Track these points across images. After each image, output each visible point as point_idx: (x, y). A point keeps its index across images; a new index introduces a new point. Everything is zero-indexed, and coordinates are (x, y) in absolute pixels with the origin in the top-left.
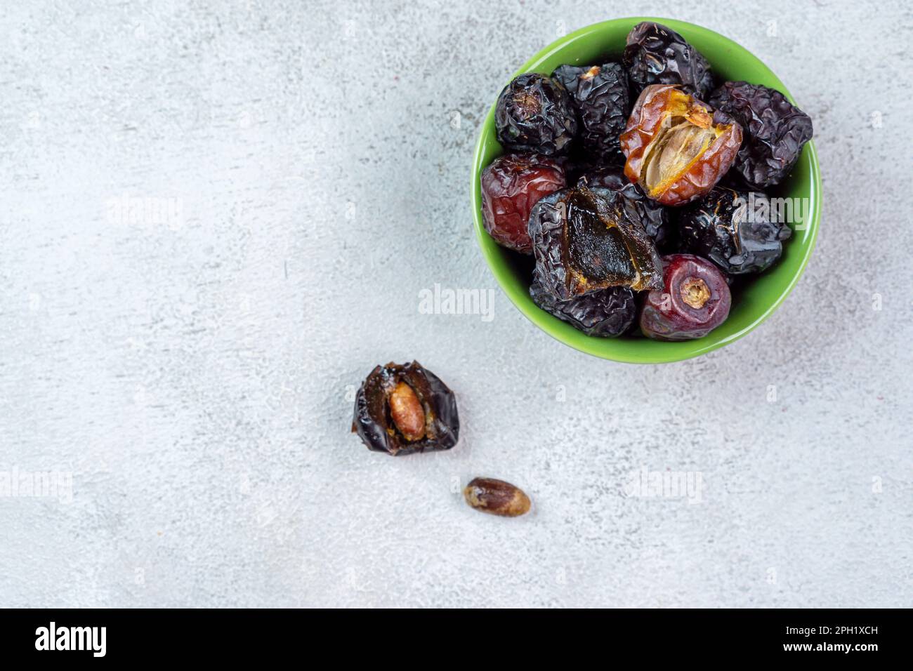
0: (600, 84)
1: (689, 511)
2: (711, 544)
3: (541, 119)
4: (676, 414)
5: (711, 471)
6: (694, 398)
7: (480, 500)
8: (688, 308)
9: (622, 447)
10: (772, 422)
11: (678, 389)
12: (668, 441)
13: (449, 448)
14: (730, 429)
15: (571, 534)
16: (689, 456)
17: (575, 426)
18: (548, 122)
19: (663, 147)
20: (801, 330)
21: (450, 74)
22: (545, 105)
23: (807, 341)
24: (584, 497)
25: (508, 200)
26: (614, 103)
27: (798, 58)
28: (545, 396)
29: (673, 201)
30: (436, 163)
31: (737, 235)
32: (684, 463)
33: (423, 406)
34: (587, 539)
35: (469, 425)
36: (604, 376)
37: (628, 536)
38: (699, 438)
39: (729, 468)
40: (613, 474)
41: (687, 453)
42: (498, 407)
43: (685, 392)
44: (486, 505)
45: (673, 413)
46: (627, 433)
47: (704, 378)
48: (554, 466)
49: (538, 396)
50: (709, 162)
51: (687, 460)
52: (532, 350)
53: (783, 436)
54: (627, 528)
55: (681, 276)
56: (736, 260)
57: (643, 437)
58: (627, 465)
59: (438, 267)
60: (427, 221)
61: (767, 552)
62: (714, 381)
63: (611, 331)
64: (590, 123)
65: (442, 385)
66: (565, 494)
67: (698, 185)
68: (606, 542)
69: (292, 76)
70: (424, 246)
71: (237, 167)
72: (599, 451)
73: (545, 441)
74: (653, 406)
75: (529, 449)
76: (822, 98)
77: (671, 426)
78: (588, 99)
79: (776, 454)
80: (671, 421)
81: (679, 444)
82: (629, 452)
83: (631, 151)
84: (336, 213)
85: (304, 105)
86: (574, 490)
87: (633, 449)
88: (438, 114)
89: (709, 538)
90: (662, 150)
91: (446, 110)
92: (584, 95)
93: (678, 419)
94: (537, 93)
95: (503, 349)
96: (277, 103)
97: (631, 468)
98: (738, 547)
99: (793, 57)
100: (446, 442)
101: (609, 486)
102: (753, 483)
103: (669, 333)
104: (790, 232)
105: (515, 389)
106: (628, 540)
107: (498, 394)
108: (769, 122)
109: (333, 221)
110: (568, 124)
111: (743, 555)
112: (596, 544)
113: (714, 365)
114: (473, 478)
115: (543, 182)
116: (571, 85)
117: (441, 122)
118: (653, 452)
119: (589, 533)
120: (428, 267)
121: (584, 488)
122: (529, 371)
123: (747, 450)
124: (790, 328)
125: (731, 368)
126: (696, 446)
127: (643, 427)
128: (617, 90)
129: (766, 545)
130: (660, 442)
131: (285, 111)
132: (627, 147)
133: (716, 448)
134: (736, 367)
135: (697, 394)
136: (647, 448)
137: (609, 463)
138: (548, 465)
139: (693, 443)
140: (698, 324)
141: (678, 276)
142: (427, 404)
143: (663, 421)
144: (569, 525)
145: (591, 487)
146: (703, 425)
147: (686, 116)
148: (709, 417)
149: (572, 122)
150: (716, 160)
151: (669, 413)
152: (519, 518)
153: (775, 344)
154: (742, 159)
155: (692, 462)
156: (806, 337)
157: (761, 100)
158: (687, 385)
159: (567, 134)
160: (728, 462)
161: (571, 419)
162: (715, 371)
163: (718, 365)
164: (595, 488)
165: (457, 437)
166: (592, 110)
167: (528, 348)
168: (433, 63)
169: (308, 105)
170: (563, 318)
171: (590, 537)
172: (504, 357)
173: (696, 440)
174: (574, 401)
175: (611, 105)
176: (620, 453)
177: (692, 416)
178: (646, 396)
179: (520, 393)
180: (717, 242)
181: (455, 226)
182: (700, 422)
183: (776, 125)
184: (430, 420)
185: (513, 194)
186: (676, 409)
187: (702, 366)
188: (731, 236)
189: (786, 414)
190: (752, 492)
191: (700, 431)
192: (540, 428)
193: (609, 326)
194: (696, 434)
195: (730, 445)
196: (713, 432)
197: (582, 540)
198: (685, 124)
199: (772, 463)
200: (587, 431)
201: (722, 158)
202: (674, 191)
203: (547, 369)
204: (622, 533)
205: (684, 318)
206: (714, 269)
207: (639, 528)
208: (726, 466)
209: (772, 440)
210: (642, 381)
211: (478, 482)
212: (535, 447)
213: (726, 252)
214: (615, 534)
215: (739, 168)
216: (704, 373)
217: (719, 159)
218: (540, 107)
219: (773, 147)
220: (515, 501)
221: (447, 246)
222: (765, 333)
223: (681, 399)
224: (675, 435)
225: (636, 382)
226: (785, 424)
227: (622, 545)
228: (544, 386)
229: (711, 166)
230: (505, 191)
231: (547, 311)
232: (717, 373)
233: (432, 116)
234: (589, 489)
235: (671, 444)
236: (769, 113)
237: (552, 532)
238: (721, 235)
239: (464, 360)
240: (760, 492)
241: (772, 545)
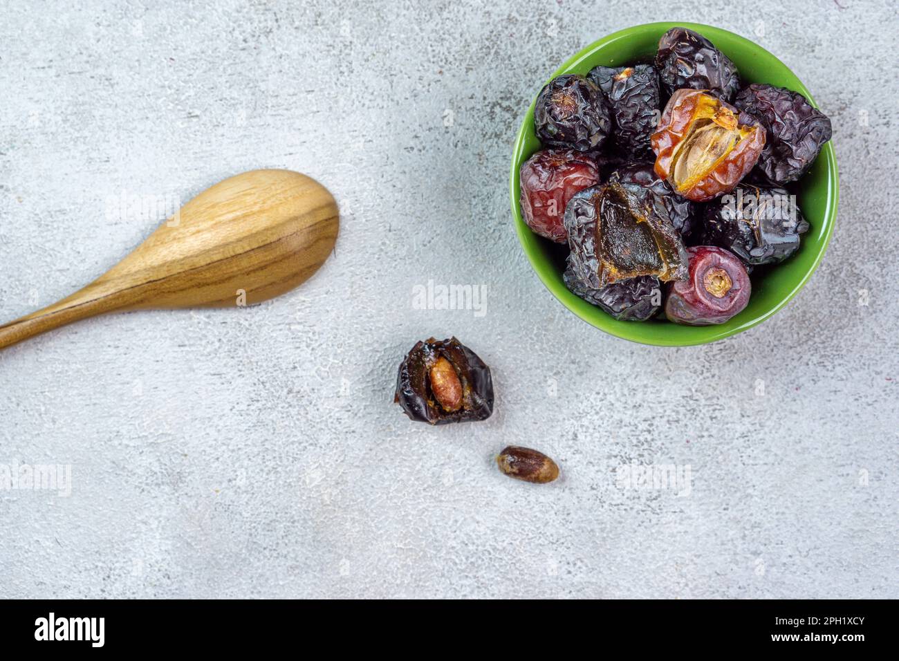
0: (633, 84)
1: (706, 481)
2: (726, 512)
3: (578, 119)
4: (696, 391)
5: (728, 444)
6: (713, 376)
7: (512, 467)
8: (711, 296)
9: (645, 420)
10: (786, 400)
11: (699, 368)
12: (689, 416)
13: (484, 419)
14: (746, 406)
15: (596, 500)
16: (707, 430)
17: (602, 400)
18: (584, 122)
19: (690, 146)
20: (815, 315)
21: (491, 69)
22: (582, 105)
23: (821, 324)
24: (608, 466)
25: (545, 194)
26: (646, 104)
27: (819, 58)
28: (574, 372)
29: (699, 197)
30: (476, 153)
31: (758, 229)
32: (703, 436)
33: (461, 380)
34: (611, 504)
35: (502, 397)
36: (629, 355)
37: (648, 503)
38: (717, 413)
39: (745, 442)
40: (636, 446)
41: (705, 427)
42: (530, 381)
43: (705, 370)
44: (517, 472)
45: (693, 390)
46: (651, 408)
47: (723, 357)
48: (581, 437)
49: (568, 372)
50: (734, 162)
51: (705, 434)
52: (563, 329)
53: (796, 413)
54: (648, 495)
55: (705, 267)
56: (756, 253)
57: (665, 411)
58: (649, 437)
59: (476, 250)
60: (466, 206)
61: (778, 520)
62: (732, 361)
63: (638, 316)
64: (623, 122)
65: (479, 361)
66: (591, 463)
67: (723, 183)
68: (628, 508)
69: (344, 69)
70: (463, 231)
71: (291, 154)
72: (623, 424)
73: (573, 414)
74: (675, 383)
75: (558, 421)
76: (841, 96)
77: (691, 402)
78: (622, 99)
79: (789, 429)
80: (691, 397)
81: (698, 418)
82: (651, 425)
83: (661, 151)
84: (382, 198)
85: (354, 96)
86: (599, 459)
87: (655, 423)
88: (479, 107)
89: (724, 506)
90: (690, 148)
91: (486, 102)
92: (617, 95)
93: (698, 396)
94: (574, 94)
95: (535, 328)
96: (329, 94)
97: (653, 440)
98: (751, 515)
99: (815, 57)
100: (481, 413)
101: (631, 456)
102: (767, 456)
103: (693, 319)
104: (807, 226)
105: (546, 365)
106: (649, 506)
107: (529, 369)
108: (791, 124)
109: (379, 205)
110: (602, 123)
111: (755, 522)
112: (618, 509)
113: (733, 346)
114: (505, 447)
115: (579, 178)
116: (605, 86)
117: (481, 114)
118: (673, 426)
119: (613, 499)
120: (467, 249)
121: (609, 457)
122: (559, 349)
123: (761, 425)
124: (804, 312)
125: (748, 349)
126: (714, 421)
127: (665, 402)
128: (649, 91)
129: (777, 513)
130: (681, 416)
131: (337, 102)
132: (657, 146)
133: (733, 423)
134: (753, 348)
135: (717, 372)
136: (668, 421)
137: (632, 435)
138: (576, 436)
139: (712, 418)
140: (722, 312)
141: (702, 267)
142: (464, 378)
143: (683, 397)
144: (595, 492)
145: (616, 457)
146: (722, 401)
147: (713, 118)
148: (727, 394)
149: (606, 121)
150: (740, 160)
151: (690, 390)
152: (548, 484)
153: (791, 326)
154: (764, 158)
155: (710, 436)
156: (820, 321)
157: (784, 102)
158: (707, 364)
159: (601, 132)
160: (743, 436)
161: (598, 393)
162: (734, 351)
163: (736, 346)
164: (619, 457)
165: (491, 410)
166: (624, 109)
167: (559, 327)
168: (475, 59)
169: (358, 96)
170: (594, 303)
171: (614, 503)
172: (535, 335)
173: (714, 416)
174: (601, 377)
175: (643, 105)
176: (645, 426)
177: (711, 393)
178: (668, 373)
179: (551, 368)
180: (739, 235)
181: (492, 212)
182: (718, 399)
183: (797, 126)
184: (467, 393)
185: (550, 188)
186: (696, 386)
187: (722, 347)
188: (753, 231)
189: (799, 392)
190: (766, 464)
191: (718, 407)
192: (568, 402)
193: (637, 311)
194: (714, 410)
195: (746, 420)
196: (730, 408)
197: (606, 506)
198: (712, 125)
199: (785, 437)
200: (612, 405)
201: (746, 159)
202: (700, 188)
203: (576, 347)
204: (643, 500)
205: (707, 306)
206: (737, 261)
207: (659, 496)
208: (741, 440)
209: (786, 416)
210: (665, 360)
211: (510, 451)
212: (564, 419)
213: (748, 245)
214: (636, 500)
215: (762, 167)
216: (723, 353)
217: (743, 159)
218: (576, 107)
219: (794, 148)
220: (545, 468)
221: (485, 230)
222: (781, 317)
223: (701, 377)
224: (694, 410)
225: (659, 360)
226: (798, 401)
227: (643, 511)
228: (573, 362)
229: (736, 166)
230: (543, 185)
231: (579, 296)
232: (736, 353)
233: (473, 108)
234: (613, 458)
235: (690, 419)
236: (792, 116)
237: (578, 497)
238: (744, 230)
239: (499, 337)
240: (773, 464)
241: (783, 513)
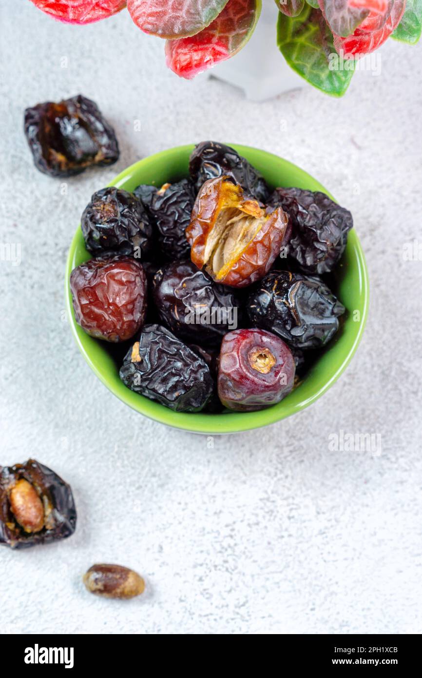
0: (170, 194)
1: (290, 581)
2: (313, 612)
3: (116, 221)
4: (273, 492)
5: (307, 542)
6: (287, 477)
7: (97, 584)
8: (257, 373)
9: (227, 526)
10: (357, 494)
11: (272, 470)
12: (268, 517)
13: (66, 536)
14: (320, 503)
15: (185, 612)
16: (286, 530)
17: (184, 510)
18: (122, 222)
19: (225, 239)
20: (373, 411)
22: (120, 209)
23: (380, 420)
24: (195, 576)
25: (90, 290)
26: (183, 210)
28: (155, 485)
29: (236, 281)
30: (51, 290)
31: (295, 308)
32: (282, 537)
33: (42, 501)
34: (200, 616)
35: (88, 517)
36: (206, 463)
37: (237, 610)
38: (294, 513)
39: (323, 538)
40: (220, 552)
41: (284, 528)
42: (114, 498)
43: (278, 472)
44: (102, 588)
45: (269, 492)
46: (231, 513)
47: (294, 458)
48: (166, 548)
49: (149, 485)
50: (261, 242)
51: (285, 534)
52: (142, 445)
53: (367, 506)
54: (236, 602)
55: (248, 346)
56: (297, 332)
57: (245, 515)
58: (232, 542)
59: (56, 379)
60: (45, 340)
61: (365, 616)
62: (302, 461)
63: (194, 404)
64: (165, 229)
65: (56, 477)
66: (178, 574)
67: (254, 263)
68: (217, 618)
70: (43, 362)
72: (206, 532)
73: (157, 526)
74: (251, 486)
75: (143, 535)
77: (269, 504)
78: (161, 209)
79: (363, 523)
80: (268, 499)
81: (277, 519)
82: (233, 530)
83: (194, 240)
86: (186, 570)
87: (236, 527)
88: (51, 252)
89: (311, 606)
90: (224, 243)
91: (58, 248)
92: (157, 205)
93: (274, 497)
94: (113, 201)
95: (116, 447)
97: (236, 545)
98: (338, 613)
100: (64, 531)
101: (216, 564)
102: (346, 551)
103: (243, 398)
104: (343, 309)
105: (128, 480)
106: (238, 613)
107: (113, 486)
108: (315, 214)
110: (142, 226)
111: (343, 621)
112: (208, 620)
113: (302, 447)
114: (91, 565)
115: (121, 272)
116: (146, 199)
117: (54, 258)
118: (254, 528)
119: (201, 610)
120: (47, 379)
121: (195, 566)
122: (139, 464)
123: (337, 521)
124: (363, 410)
125: (316, 448)
126: (292, 520)
127: (244, 506)
128: (185, 198)
129: (363, 610)
130: (260, 519)
132: (191, 237)
133: (310, 520)
134: (321, 447)
135: (289, 473)
136: (249, 525)
137: (216, 542)
138: (161, 548)
139: (289, 518)
140: (267, 387)
141: (245, 346)
142: (45, 498)
143: (261, 500)
144: (183, 604)
145: (201, 565)
146: (297, 500)
147: (240, 207)
148: (301, 492)
149: (146, 225)
150: (267, 239)
151: (266, 492)
152: (135, 599)
153: (353, 424)
154: (294, 247)
155: (290, 536)
156: (378, 417)
157: (307, 198)
158: (280, 466)
159: (141, 234)
160: (321, 533)
161: (180, 503)
162: (303, 451)
163: (305, 446)
164: (205, 566)
165: (74, 527)
166: (165, 217)
167: (139, 443)
170: (152, 397)
171: (203, 613)
172: (117, 453)
173: (291, 515)
174: (181, 487)
175: (181, 211)
176: (226, 531)
177: (286, 493)
178: (244, 478)
179: (132, 484)
180: (278, 316)
182: (293, 498)
183: (320, 215)
184: (48, 511)
185: (93, 284)
186: (271, 487)
187: (291, 448)
188: (289, 309)
189: (368, 485)
190: (346, 559)
191: (294, 507)
192: (152, 514)
193: (192, 400)
194: (291, 510)
195: (321, 516)
196: (306, 506)
197: (195, 617)
198: (241, 216)
199: (360, 531)
200: (194, 513)
201: (272, 237)
202: (235, 272)
203: (156, 461)
204: (232, 608)
205: (253, 381)
206: (277, 340)
207: (247, 602)
208: (320, 537)
209: (359, 510)
210: (240, 466)
211: (97, 568)
212: (149, 533)
213: (287, 324)
214: (225, 609)
215: (293, 255)
216: (294, 454)
217: (270, 239)
218: (115, 211)
219: (318, 232)
220: (130, 582)
222: (343, 416)
223: (275, 479)
224: (272, 511)
225: (235, 466)
226: (368, 495)
227: (233, 619)
228: (154, 475)
229: (264, 246)
230: (87, 282)
231: (137, 392)
232: (305, 453)
234: (199, 567)
235: (269, 520)
236: (314, 207)
237: (167, 611)
238: (281, 309)
239: (82, 458)
240: (353, 559)
241: (369, 609)
